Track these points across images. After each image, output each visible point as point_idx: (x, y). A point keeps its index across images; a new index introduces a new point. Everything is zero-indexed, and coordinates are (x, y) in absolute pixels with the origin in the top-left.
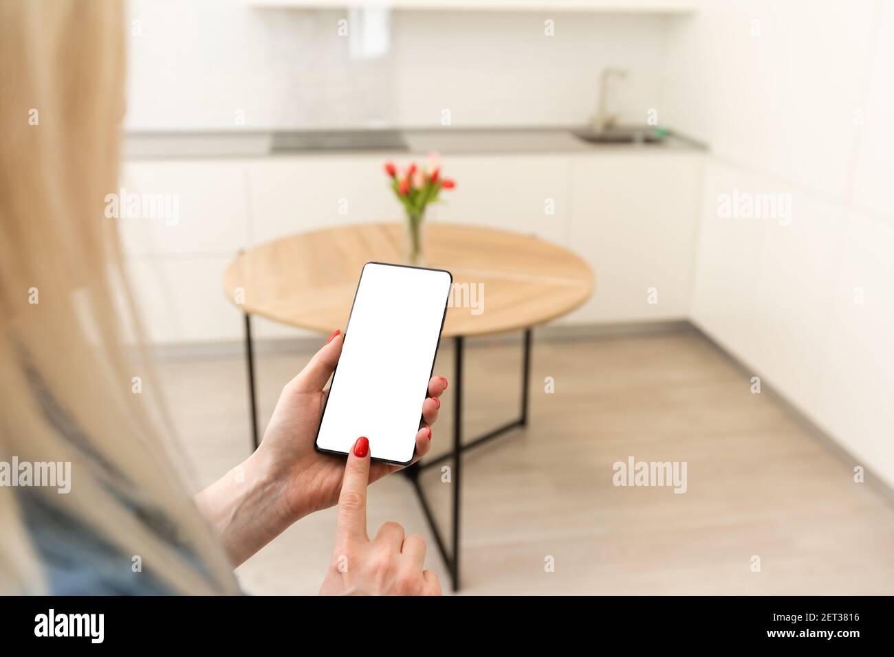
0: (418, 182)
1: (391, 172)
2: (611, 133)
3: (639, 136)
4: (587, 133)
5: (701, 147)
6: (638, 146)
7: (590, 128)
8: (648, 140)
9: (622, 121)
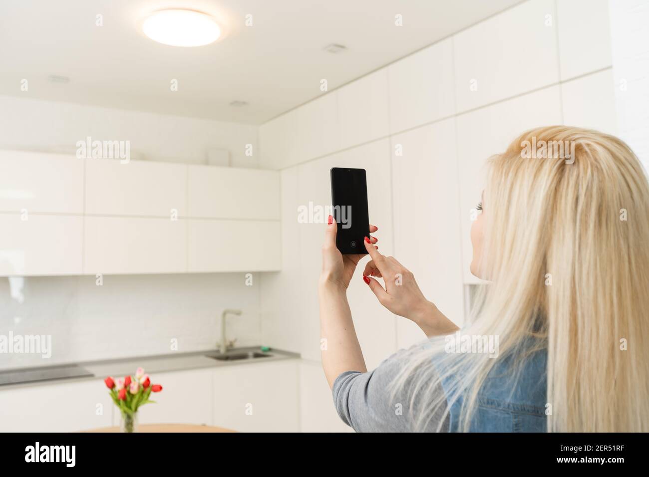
0: (134, 389)
1: (112, 385)
2: (230, 354)
3: (251, 354)
4: (217, 355)
5: (295, 356)
6: (251, 360)
7: (218, 351)
8: (257, 356)
9: (237, 345)
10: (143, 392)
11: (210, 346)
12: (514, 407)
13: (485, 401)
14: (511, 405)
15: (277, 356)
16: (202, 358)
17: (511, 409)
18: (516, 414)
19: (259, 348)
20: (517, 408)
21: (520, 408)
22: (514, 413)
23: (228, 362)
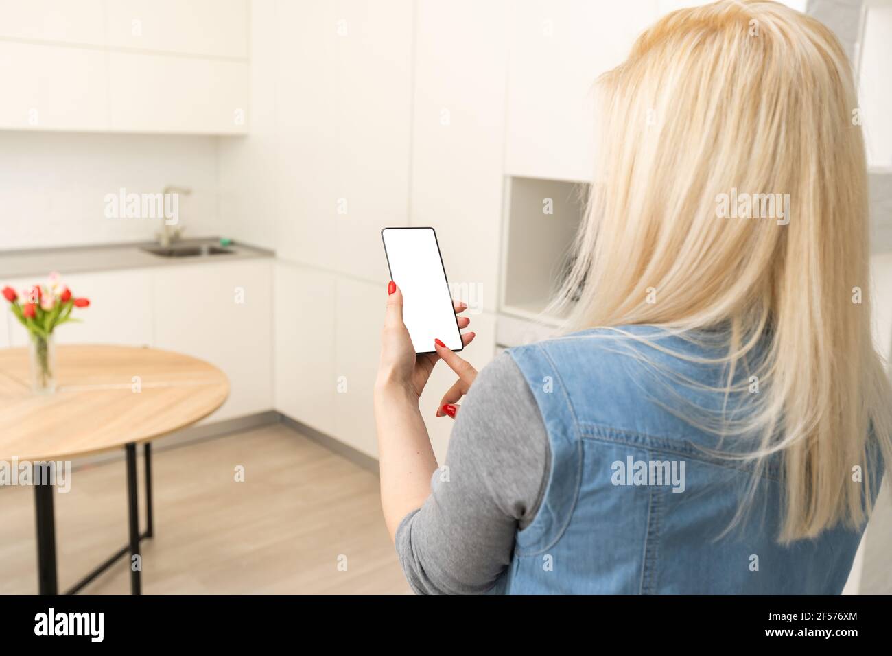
0: (48, 303)
1: (12, 297)
2: (177, 247)
3: (205, 247)
4: (156, 248)
5: (268, 254)
6: (205, 257)
7: (157, 243)
8: (214, 251)
9: (186, 235)
10: (60, 309)
11: (147, 236)
12: (652, 443)
13: (608, 432)
14: (648, 440)
15: (243, 253)
16: (136, 254)
17: (647, 445)
18: (655, 453)
19: (217, 239)
20: (657, 443)
21: (661, 442)
22: (652, 451)
23: (174, 260)
